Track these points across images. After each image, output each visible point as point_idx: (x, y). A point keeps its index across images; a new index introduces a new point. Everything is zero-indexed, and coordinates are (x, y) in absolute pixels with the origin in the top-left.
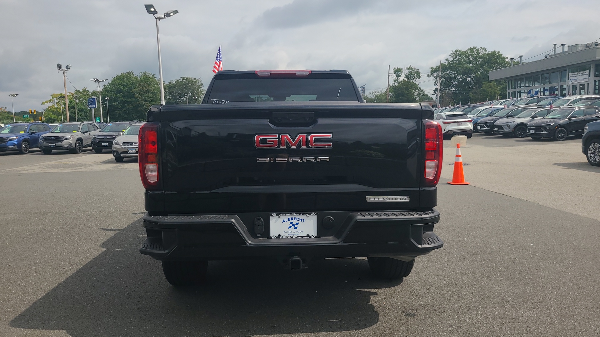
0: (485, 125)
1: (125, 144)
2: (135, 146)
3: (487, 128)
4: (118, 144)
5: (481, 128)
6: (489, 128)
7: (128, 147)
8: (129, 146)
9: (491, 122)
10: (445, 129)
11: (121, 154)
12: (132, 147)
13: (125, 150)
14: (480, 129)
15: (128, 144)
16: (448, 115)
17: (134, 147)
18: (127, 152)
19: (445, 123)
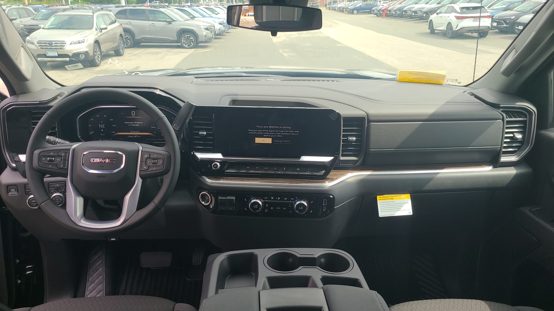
0: (504, 21)
1: (41, 43)
2: (55, 46)
3: (505, 25)
4: (33, 43)
5: (497, 24)
6: (508, 25)
7: (46, 48)
8: (47, 46)
9: (512, 18)
10: (458, 25)
11: (38, 58)
12: (52, 49)
13: (42, 52)
14: (497, 26)
15: (46, 43)
16: (463, 8)
17: (55, 49)
18: (46, 54)
19: (458, 18)
